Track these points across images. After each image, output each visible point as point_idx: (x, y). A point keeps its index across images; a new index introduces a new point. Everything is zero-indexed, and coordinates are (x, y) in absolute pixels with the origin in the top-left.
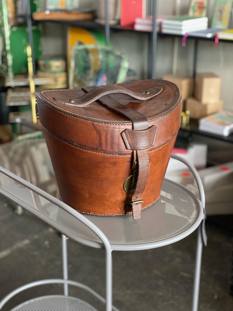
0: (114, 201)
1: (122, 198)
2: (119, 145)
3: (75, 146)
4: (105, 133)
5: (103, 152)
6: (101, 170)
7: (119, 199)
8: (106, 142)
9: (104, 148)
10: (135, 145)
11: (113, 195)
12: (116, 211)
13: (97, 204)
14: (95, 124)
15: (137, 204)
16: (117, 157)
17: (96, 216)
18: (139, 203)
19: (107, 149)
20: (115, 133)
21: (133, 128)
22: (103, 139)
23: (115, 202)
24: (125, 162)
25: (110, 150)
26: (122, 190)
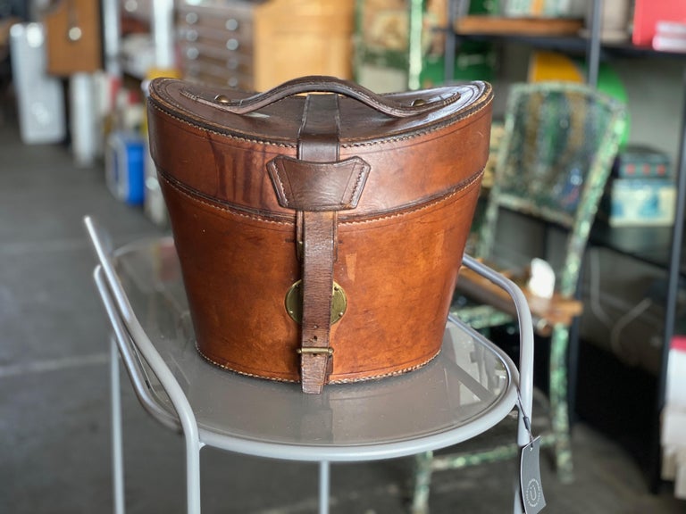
0: (270, 341)
1: (288, 336)
2: (262, 190)
3: (179, 188)
4: (232, 160)
5: (227, 205)
6: (231, 254)
7: (282, 339)
8: (234, 182)
9: (230, 197)
10: (299, 197)
11: (264, 323)
12: (279, 370)
13: (236, 344)
14: (212, 136)
15: (315, 354)
16: (260, 222)
17: (237, 373)
18: (320, 353)
19: (237, 201)
20: (255, 162)
21: (298, 155)
22: (229, 173)
23: (273, 345)
24: (282, 240)
25: (242, 202)
26: (284, 316)
